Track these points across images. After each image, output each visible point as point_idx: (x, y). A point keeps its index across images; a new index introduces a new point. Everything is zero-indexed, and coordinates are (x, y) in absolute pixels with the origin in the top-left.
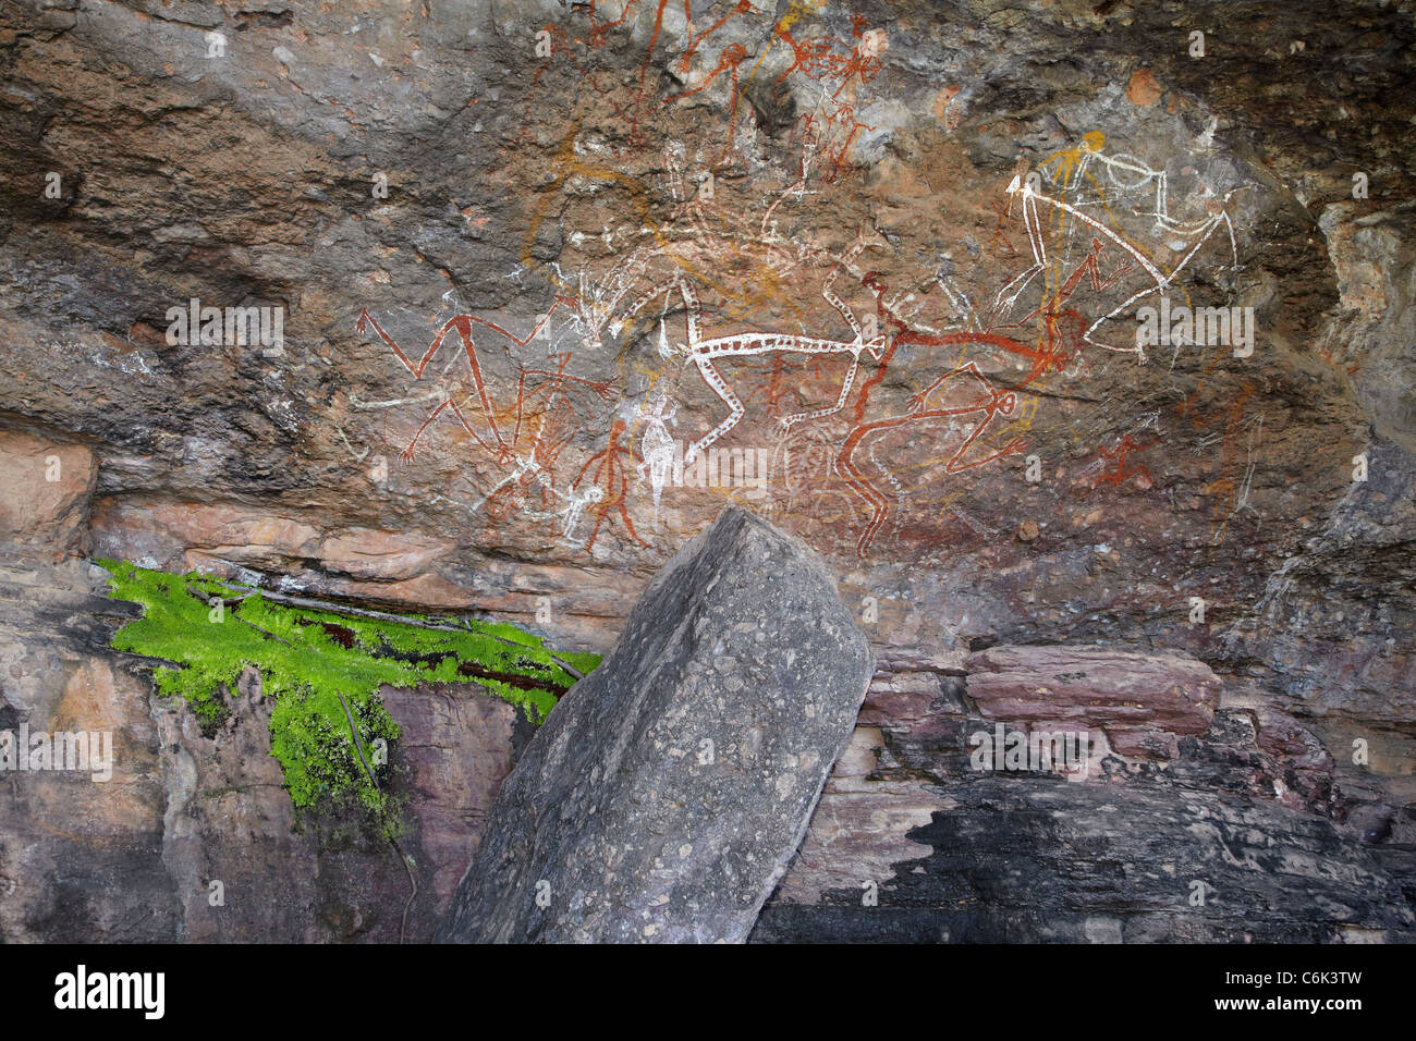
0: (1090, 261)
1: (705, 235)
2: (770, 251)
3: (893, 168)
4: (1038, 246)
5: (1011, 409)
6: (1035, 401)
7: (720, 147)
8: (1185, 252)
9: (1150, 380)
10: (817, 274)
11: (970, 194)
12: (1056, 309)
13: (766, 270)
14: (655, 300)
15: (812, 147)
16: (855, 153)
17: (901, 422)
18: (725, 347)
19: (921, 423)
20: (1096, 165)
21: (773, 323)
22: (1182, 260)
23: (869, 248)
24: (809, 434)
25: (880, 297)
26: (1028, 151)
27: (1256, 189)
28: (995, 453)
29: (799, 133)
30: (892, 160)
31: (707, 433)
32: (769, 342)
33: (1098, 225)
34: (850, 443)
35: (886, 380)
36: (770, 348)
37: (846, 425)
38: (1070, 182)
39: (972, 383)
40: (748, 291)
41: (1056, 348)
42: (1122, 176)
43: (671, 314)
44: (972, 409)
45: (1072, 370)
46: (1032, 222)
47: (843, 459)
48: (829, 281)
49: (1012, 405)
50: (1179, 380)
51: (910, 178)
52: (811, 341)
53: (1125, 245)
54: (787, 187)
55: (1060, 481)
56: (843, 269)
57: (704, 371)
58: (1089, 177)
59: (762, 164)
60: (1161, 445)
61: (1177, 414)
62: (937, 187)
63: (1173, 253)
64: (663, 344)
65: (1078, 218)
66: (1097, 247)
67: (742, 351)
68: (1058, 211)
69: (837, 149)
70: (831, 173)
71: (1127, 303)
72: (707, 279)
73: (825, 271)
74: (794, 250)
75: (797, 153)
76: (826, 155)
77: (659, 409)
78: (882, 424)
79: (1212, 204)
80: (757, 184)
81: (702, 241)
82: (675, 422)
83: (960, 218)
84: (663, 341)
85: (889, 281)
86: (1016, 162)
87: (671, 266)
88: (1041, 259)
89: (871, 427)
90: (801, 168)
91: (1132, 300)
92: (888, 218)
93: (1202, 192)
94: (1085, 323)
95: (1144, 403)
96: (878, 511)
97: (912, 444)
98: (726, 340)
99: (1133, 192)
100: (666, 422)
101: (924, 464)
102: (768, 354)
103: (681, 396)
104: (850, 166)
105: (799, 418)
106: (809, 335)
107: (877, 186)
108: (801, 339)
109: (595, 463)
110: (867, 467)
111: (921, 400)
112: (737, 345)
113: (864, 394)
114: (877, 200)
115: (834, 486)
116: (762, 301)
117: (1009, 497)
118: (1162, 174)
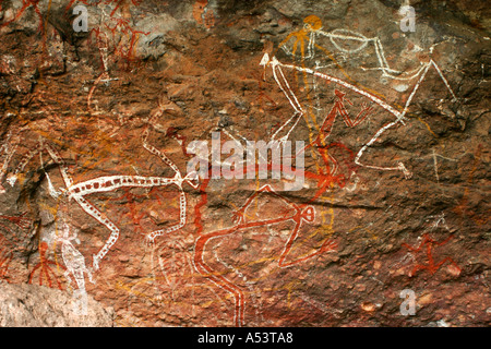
0: (337, 106)
1: (52, 114)
2: (99, 121)
3: (176, 58)
4: (293, 100)
5: (313, 218)
6: (331, 211)
7: (39, 56)
8: (408, 92)
9: (420, 190)
10: (136, 132)
11: (236, 69)
12: (323, 142)
13: (99, 133)
14: (32, 160)
15: (105, 49)
16: (140, 49)
17: (230, 232)
18: (89, 187)
19: (246, 232)
20: (321, 39)
21: (116, 168)
22: (407, 98)
23: (166, 112)
24: (169, 244)
25: (183, 144)
26: (268, 36)
27: (454, 42)
28: (315, 251)
29: (93, 41)
30: (174, 54)
31: (101, 248)
32: (117, 181)
33: (336, 80)
34: (199, 249)
35: (209, 203)
36: (118, 185)
37: (191, 236)
38: (306, 53)
39: (275, 200)
40: (93, 148)
41: (334, 171)
42: (344, 44)
43: (48, 168)
44: (281, 219)
45: (351, 186)
46: (283, 83)
47: (197, 260)
48: (144, 137)
49: (312, 214)
50: (447, 189)
51: (190, 64)
52: (144, 178)
53: (362, 92)
54: (96, 77)
55: (378, 271)
56: (151, 128)
57: (83, 205)
58: (320, 48)
59: (75, 64)
60: (456, 241)
61: (457, 215)
62: (211, 68)
63: (401, 94)
64: (51, 188)
65: (318, 78)
66: (340, 96)
67: (100, 189)
68: (301, 74)
69: (124, 49)
70: (126, 65)
71: (378, 133)
72: (61, 143)
73: (140, 130)
74: (115, 118)
75: (96, 54)
76: (118, 53)
77: (66, 233)
78: (216, 234)
79: (422, 57)
80: (75, 77)
81: (51, 118)
82: (78, 242)
83: (227, 85)
84: (51, 187)
85: (186, 133)
86: (262, 44)
87: (36, 136)
88: (298, 108)
89: (209, 236)
90: (102, 63)
91: (381, 131)
92: (174, 90)
93: (412, 48)
94: (352, 151)
95: (424, 208)
96: (237, 298)
97: (245, 247)
98: (88, 183)
99: (357, 54)
100: (72, 241)
101: (257, 261)
102: (119, 190)
103: (76, 223)
104: (138, 59)
105: (158, 233)
106: (142, 174)
107: (166, 70)
108: (137, 177)
109: (37, 272)
110: (216, 265)
111: (240, 215)
112: (96, 185)
113: (198, 214)
114: (166, 80)
115: (199, 280)
116: (106, 155)
117: (339, 284)
118: (375, 39)
